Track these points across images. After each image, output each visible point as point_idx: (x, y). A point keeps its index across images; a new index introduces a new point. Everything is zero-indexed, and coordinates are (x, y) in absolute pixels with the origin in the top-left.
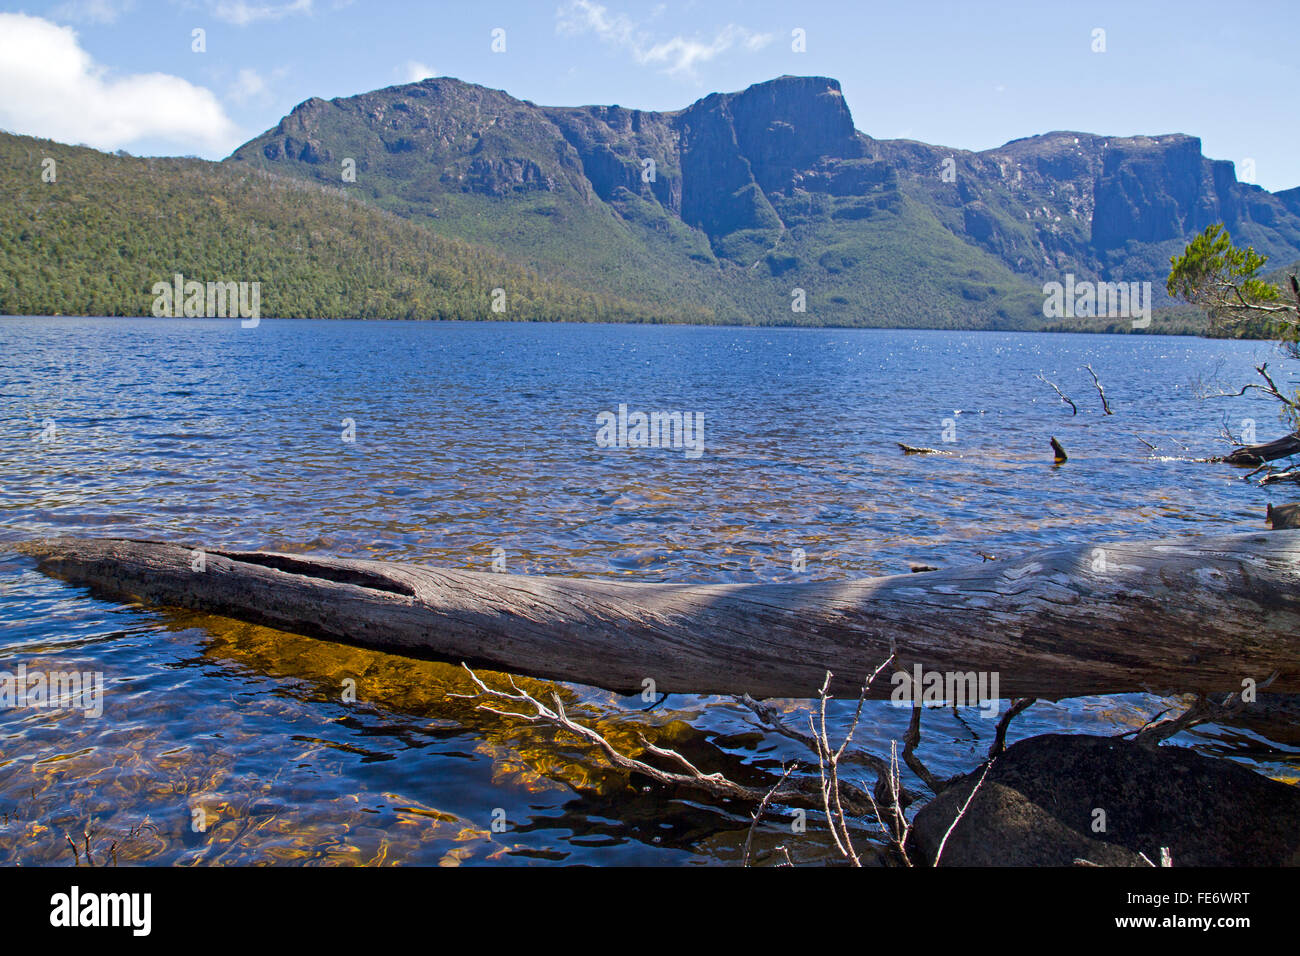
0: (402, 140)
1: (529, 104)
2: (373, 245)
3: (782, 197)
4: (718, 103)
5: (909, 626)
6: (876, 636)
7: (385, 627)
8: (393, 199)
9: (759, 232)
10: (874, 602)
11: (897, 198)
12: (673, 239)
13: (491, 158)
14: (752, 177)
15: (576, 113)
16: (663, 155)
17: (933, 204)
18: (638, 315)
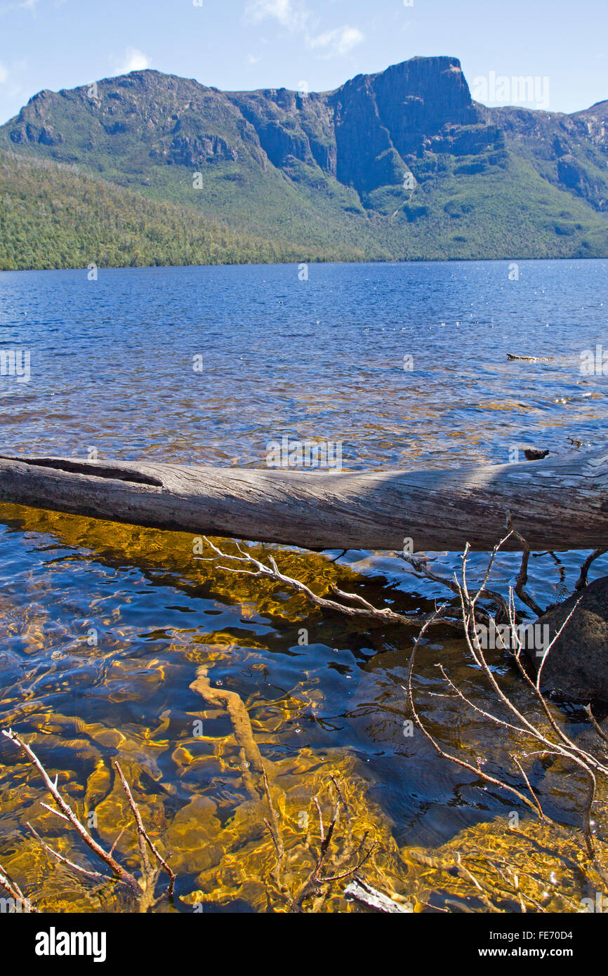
0: (117, 124)
1: (215, 90)
2: (101, 210)
3: (415, 158)
4: (363, 83)
5: (519, 501)
6: (496, 507)
7: (143, 509)
8: (114, 172)
9: (397, 187)
10: (494, 483)
11: (505, 156)
12: (331, 195)
13: (188, 136)
14: (391, 143)
15: (252, 96)
16: (321, 128)
17: (533, 159)
18: (306, 256)
